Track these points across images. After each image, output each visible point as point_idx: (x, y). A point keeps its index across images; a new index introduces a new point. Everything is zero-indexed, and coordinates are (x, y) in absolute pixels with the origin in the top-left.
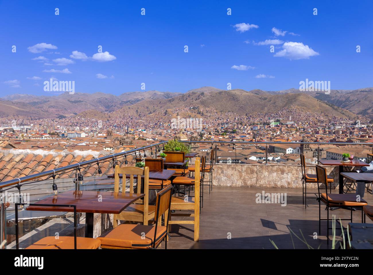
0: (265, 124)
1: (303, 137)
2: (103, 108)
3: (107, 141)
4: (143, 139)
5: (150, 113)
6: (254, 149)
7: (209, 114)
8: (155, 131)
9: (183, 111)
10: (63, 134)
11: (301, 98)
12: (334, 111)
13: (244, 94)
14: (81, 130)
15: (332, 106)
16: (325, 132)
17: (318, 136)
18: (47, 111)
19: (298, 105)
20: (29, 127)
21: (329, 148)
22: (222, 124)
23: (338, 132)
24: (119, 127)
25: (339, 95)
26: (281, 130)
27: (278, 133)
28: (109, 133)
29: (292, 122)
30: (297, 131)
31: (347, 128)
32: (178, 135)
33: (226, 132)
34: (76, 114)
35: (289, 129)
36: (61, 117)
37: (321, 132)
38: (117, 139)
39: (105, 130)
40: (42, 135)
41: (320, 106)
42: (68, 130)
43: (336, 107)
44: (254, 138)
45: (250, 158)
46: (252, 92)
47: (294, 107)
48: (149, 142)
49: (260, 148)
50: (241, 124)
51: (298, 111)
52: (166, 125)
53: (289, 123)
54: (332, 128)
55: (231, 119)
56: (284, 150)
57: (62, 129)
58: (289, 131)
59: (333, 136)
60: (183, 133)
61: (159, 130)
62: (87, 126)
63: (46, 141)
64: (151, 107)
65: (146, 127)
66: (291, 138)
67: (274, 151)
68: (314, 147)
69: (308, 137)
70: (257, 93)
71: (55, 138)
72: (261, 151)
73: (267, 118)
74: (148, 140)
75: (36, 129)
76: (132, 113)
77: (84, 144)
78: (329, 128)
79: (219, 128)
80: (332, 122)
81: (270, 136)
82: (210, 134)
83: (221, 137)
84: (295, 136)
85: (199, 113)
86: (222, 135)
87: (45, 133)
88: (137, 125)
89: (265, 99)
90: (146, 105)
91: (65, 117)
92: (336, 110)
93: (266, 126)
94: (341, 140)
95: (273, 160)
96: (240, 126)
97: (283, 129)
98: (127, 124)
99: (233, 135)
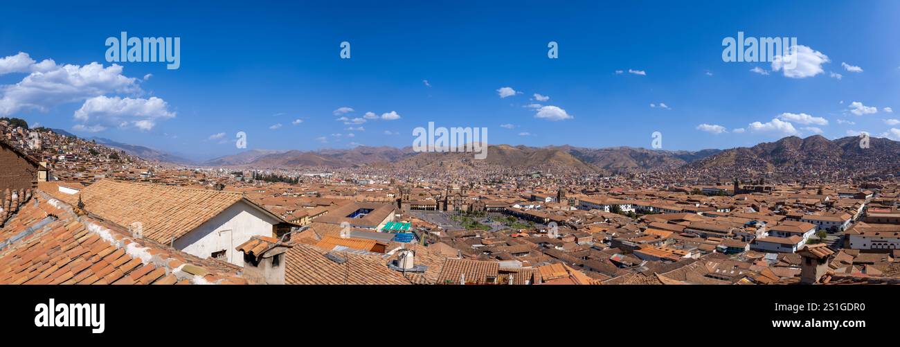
0: (527, 175)
1: (560, 187)
2: (387, 159)
3: (391, 188)
4: (421, 187)
5: (428, 164)
6: (517, 198)
7: (479, 166)
8: (431, 180)
9: (456, 163)
10: (356, 181)
11: (559, 154)
12: (584, 166)
13: (510, 148)
14: (370, 178)
15: (583, 161)
16: (577, 183)
17: (572, 187)
18: (345, 162)
19: (556, 160)
20: (331, 174)
21: (581, 197)
22: (490, 175)
23: (587, 183)
24: (401, 176)
25: (588, 152)
26: (541, 181)
27: (539, 184)
28: (392, 181)
29: (551, 175)
30: (554, 182)
31: (595, 180)
32: (450, 185)
33: (493, 182)
34: (367, 164)
35: (548, 180)
36: (355, 166)
37: (574, 183)
38: (398, 186)
39: (390, 178)
40: (340, 181)
41: (574, 161)
42: (360, 178)
43: (586, 162)
44: (518, 188)
45: (514, 206)
46: (517, 147)
47: (552, 161)
48: (425, 190)
49: (523, 197)
50: (507, 175)
51: (555, 165)
52: (441, 175)
53: (548, 175)
54: (583, 180)
55: (498, 171)
56: (543, 199)
57: (355, 177)
58: (547, 183)
59: (584, 187)
60: (456, 183)
61: (436, 180)
62: (376, 174)
63: (343, 186)
64: (428, 159)
65: (424, 177)
66: (549, 188)
67: (535, 200)
68: (568, 196)
69: (563, 187)
70: (521, 148)
71: (350, 184)
72: (523, 199)
73: (529, 170)
74: (425, 188)
75: (336, 176)
76: (413, 164)
77: (371, 190)
78: (581, 180)
79: (487, 179)
80: (583, 175)
81: (531, 186)
82: (480, 184)
83: (489, 187)
84: (553, 186)
85: (470, 165)
86: (490, 185)
87: (342, 179)
88: (416, 175)
89: (528, 153)
90: (424, 157)
91: (358, 167)
92: (586, 164)
93: (529, 178)
94: (590, 190)
95: (534, 208)
96: (505, 177)
97: (543, 180)
98: (407, 174)
99: (500, 185)
